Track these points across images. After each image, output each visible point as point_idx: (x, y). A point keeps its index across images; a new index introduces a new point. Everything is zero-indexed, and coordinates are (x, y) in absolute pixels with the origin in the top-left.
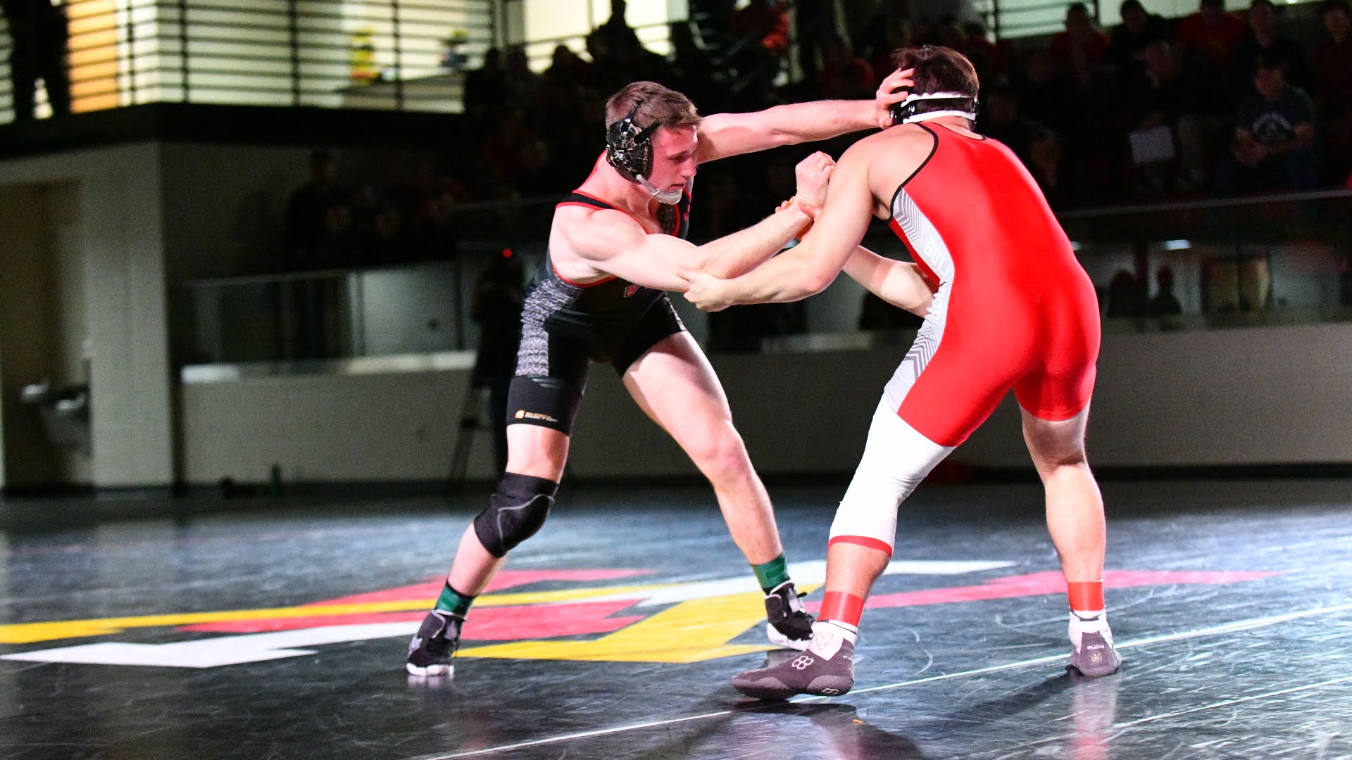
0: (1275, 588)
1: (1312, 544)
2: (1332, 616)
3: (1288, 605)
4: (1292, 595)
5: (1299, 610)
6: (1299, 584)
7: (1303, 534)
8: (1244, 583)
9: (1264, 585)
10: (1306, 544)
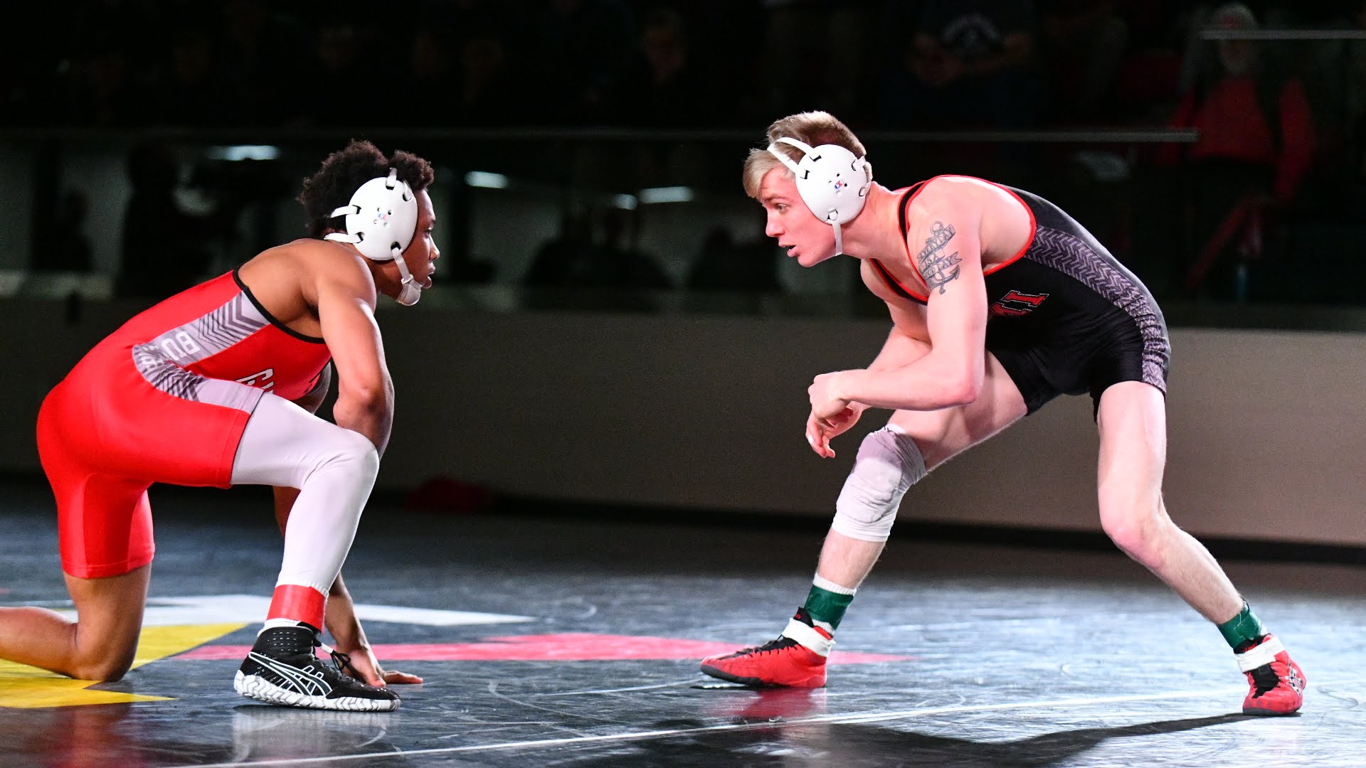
0: (901, 676)
1: (967, 625)
2: (976, 716)
3: (914, 699)
4: (924, 686)
5: (930, 706)
6: (937, 673)
7: (956, 612)
8: (858, 669)
9: (886, 671)
10: (957, 625)
